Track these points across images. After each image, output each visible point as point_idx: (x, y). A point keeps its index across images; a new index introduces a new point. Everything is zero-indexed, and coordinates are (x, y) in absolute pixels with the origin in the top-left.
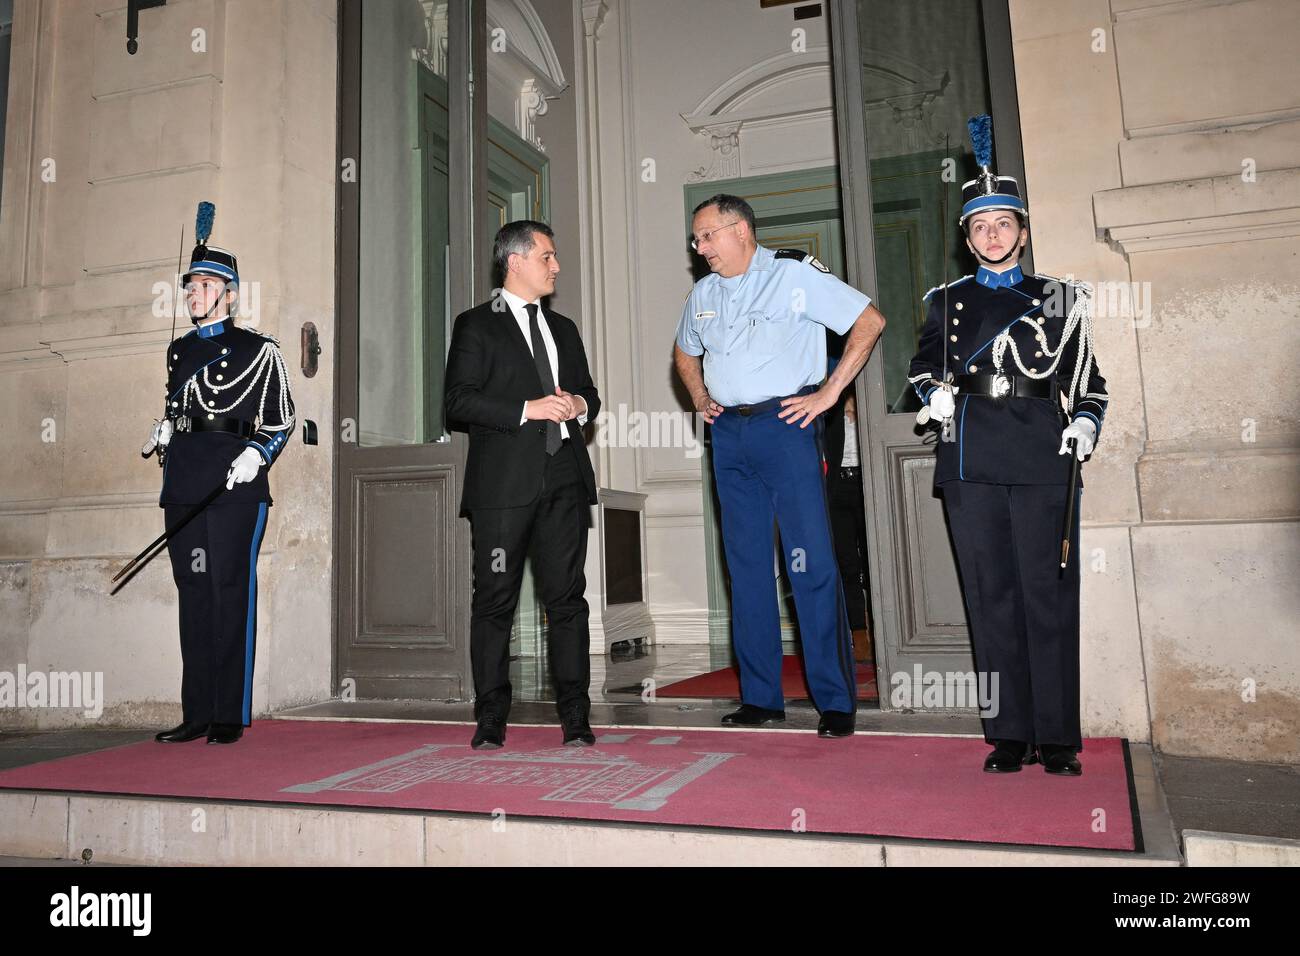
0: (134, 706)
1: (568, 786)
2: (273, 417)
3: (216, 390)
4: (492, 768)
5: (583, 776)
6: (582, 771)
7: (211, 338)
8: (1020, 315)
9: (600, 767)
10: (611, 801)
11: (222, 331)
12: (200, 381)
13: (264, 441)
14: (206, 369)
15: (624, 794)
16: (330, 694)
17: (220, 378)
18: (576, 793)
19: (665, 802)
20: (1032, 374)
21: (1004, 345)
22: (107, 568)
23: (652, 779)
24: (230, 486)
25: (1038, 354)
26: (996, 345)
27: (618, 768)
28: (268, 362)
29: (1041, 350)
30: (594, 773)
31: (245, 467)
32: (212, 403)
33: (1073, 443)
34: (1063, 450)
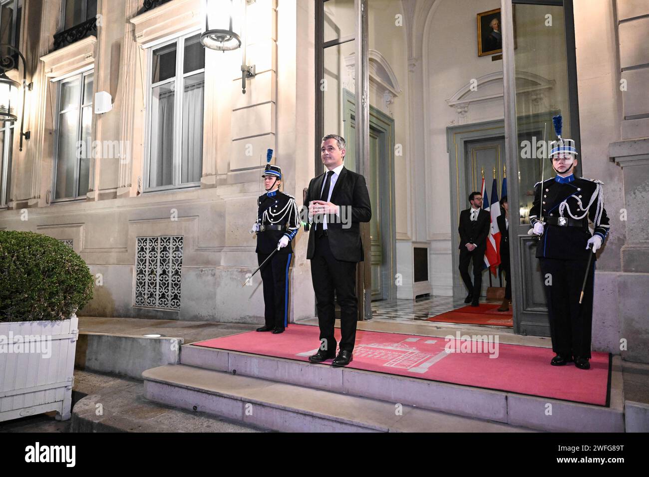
0: (250, 317)
1: (393, 360)
2: (293, 225)
3: (273, 215)
4: (368, 350)
5: (400, 356)
6: (399, 354)
7: (272, 197)
8: (572, 194)
9: (407, 352)
10: (408, 368)
11: (276, 194)
12: (268, 212)
13: (290, 233)
14: (270, 208)
15: (413, 365)
16: (314, 316)
17: (275, 211)
18: (396, 363)
19: (427, 370)
20: (576, 218)
21: (564, 206)
22: (240, 272)
23: (424, 359)
24: (279, 249)
25: (579, 210)
26: (560, 206)
27: (412, 353)
28: (291, 206)
29: (580, 208)
30: (403, 355)
31: (284, 241)
32: (272, 220)
33: (592, 245)
34: (587, 248)
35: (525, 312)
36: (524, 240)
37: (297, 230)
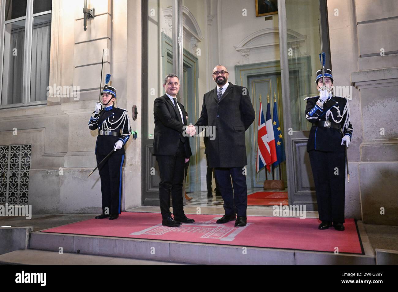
0: (89, 208)
1: (208, 233)
2: (126, 131)
3: (112, 124)
4: (187, 227)
5: (211, 230)
6: (211, 228)
7: (109, 110)
8: (333, 106)
9: (216, 227)
10: (220, 238)
11: (112, 108)
12: (107, 121)
13: (124, 138)
14: (108, 118)
15: (223, 236)
16: (141, 204)
17: (113, 120)
18: (210, 235)
19: (234, 238)
20: (336, 121)
21: (329, 113)
22: (81, 172)
23: (230, 231)
24: (115, 150)
25: (338, 116)
26: (327, 113)
27: (220, 228)
28: (125, 116)
29: (339, 115)
30: (214, 229)
31: (119, 144)
32: (110, 128)
33: (345, 142)
34: (342, 144)
35: (296, 194)
36: (295, 142)
37: (129, 136)
